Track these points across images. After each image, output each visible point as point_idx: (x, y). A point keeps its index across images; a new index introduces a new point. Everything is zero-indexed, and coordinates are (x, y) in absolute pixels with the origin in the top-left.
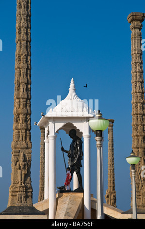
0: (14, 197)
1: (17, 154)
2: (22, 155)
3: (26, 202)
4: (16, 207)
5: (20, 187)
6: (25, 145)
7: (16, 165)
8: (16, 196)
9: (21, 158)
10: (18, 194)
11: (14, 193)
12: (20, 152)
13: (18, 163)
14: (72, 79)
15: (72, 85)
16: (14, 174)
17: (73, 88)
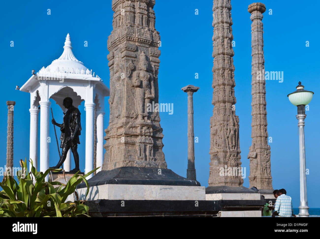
0: (130, 148)
1: (133, 54)
2: (142, 57)
3: (155, 160)
4: (137, 168)
5: (143, 126)
6: (148, 36)
7: (130, 77)
8: (133, 144)
9: (142, 64)
10: (138, 140)
11: (129, 139)
12: (137, 50)
13: (135, 74)
14: (68, 35)
15: (67, 42)
16: (128, 97)
17: (70, 46)
